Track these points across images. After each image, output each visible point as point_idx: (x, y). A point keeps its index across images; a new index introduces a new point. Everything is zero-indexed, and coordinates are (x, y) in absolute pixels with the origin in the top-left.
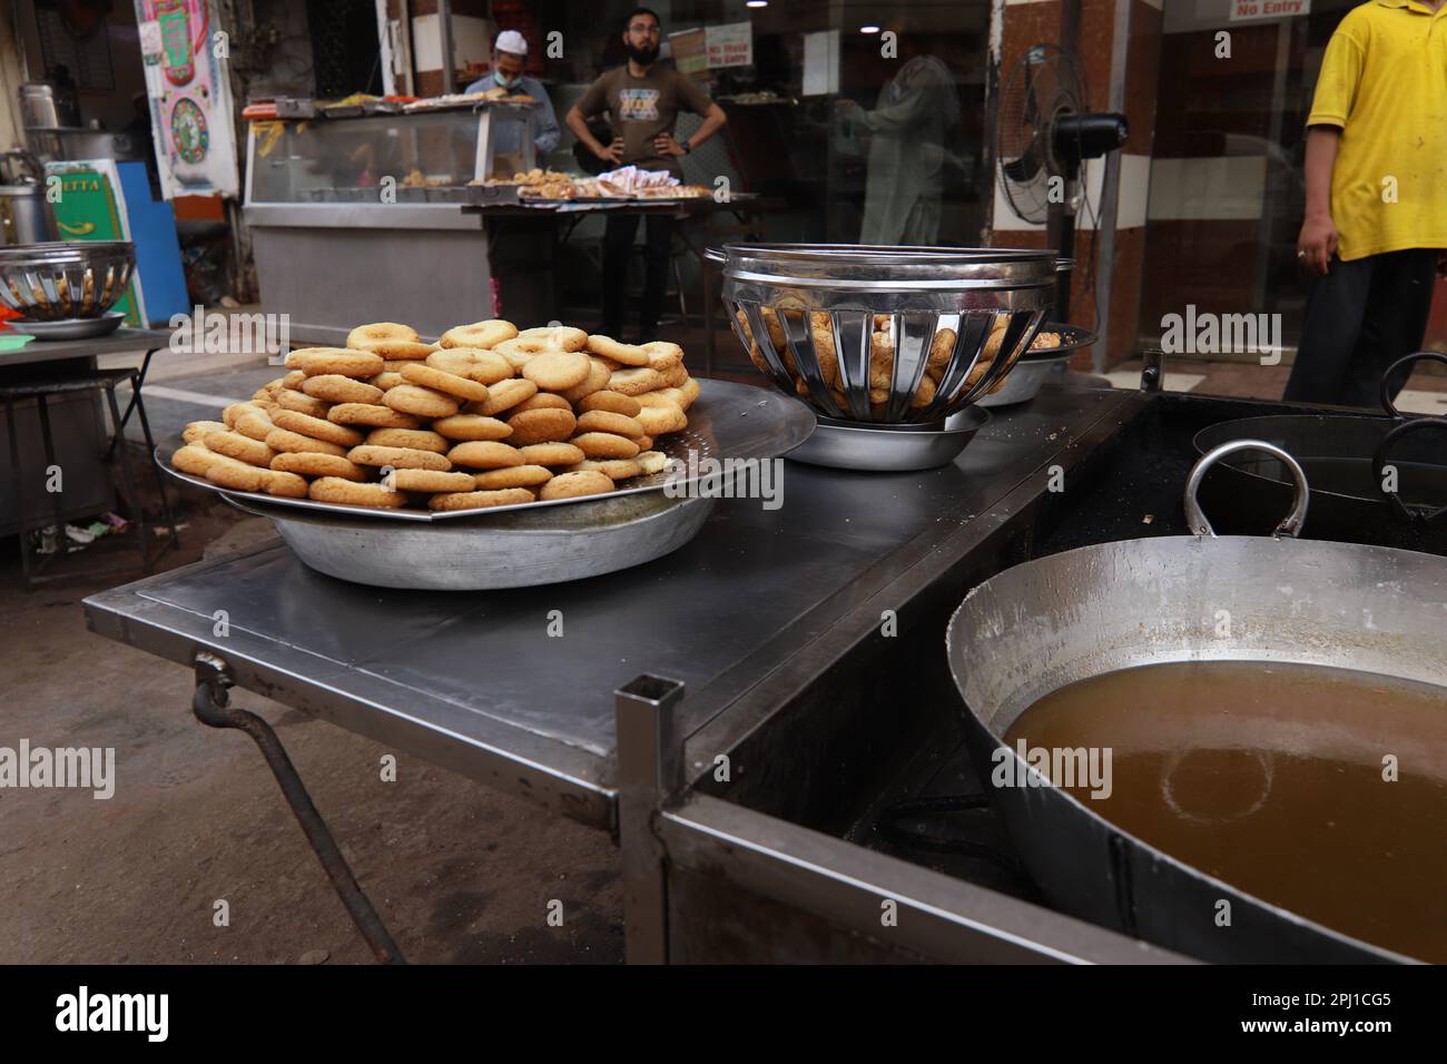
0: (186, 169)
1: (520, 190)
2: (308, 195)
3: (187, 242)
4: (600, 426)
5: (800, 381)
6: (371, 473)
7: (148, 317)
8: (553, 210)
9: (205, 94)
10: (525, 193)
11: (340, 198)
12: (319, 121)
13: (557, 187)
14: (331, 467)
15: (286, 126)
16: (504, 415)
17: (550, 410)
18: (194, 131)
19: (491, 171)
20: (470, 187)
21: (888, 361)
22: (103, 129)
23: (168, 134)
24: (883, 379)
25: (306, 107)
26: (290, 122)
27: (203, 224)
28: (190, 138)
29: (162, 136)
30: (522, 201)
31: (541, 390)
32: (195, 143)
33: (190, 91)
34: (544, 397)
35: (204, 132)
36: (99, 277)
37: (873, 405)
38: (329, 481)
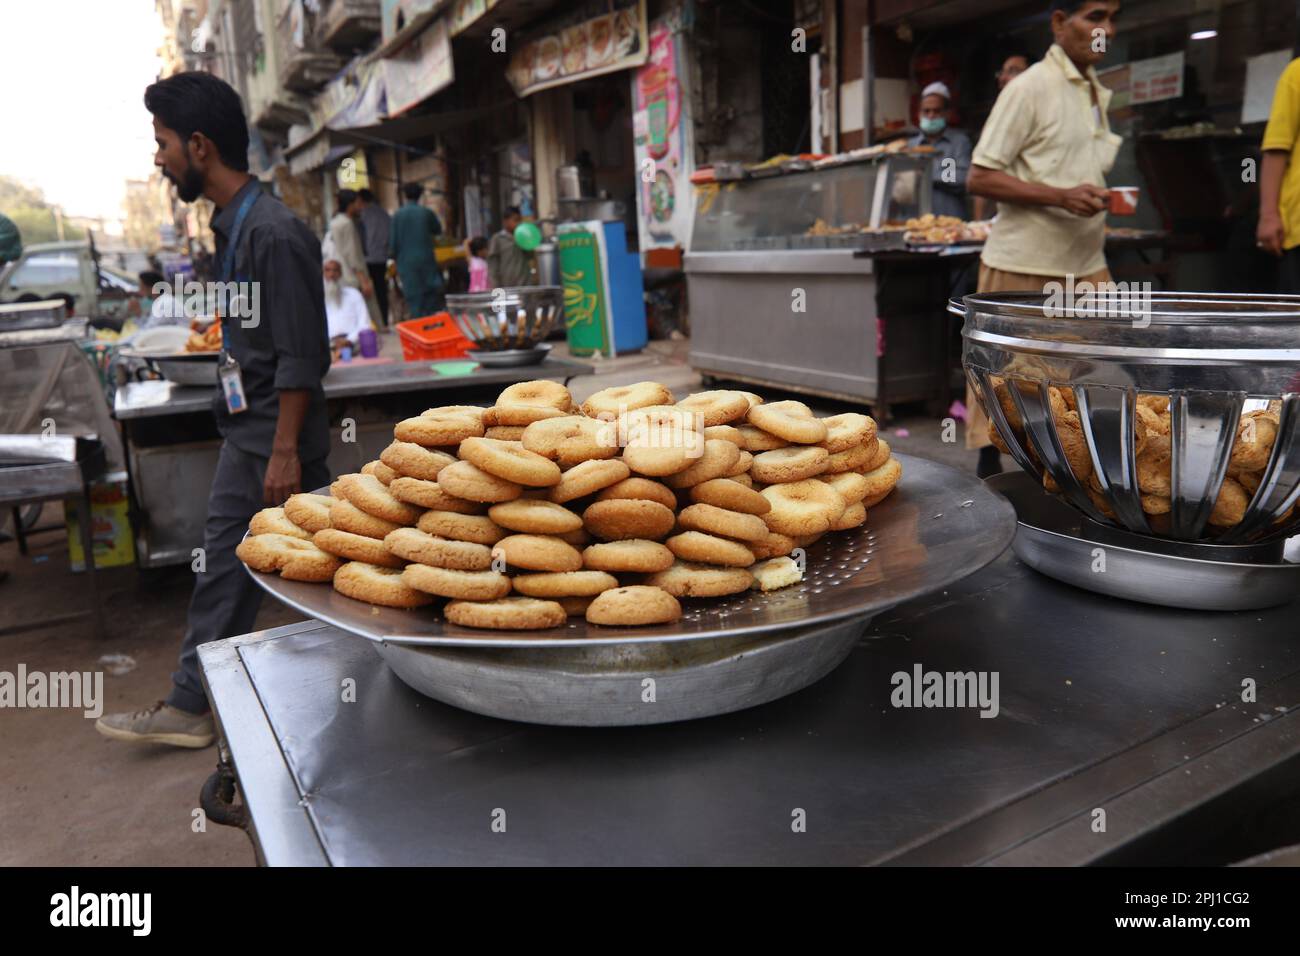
0: (657, 227)
1: (907, 236)
2: (732, 245)
3: (650, 284)
4: (700, 525)
5: (1046, 473)
6: (395, 563)
7: (616, 347)
8: (936, 253)
9: (675, 165)
10: (912, 238)
11: (756, 247)
12: (747, 181)
13: (942, 231)
14: (359, 552)
15: (721, 187)
16: (578, 505)
17: (636, 502)
18: (665, 196)
19: (885, 218)
20: (862, 234)
21: (1163, 460)
22: (609, 197)
23: (647, 199)
24: (1158, 483)
25: (737, 170)
26: (724, 183)
27: (664, 271)
28: (661, 201)
29: (643, 201)
30: (908, 245)
31: (634, 474)
32: (664, 205)
33: (666, 163)
34: (636, 484)
35: (672, 196)
36: (531, 315)
37: (1148, 516)
38: (355, 569)
